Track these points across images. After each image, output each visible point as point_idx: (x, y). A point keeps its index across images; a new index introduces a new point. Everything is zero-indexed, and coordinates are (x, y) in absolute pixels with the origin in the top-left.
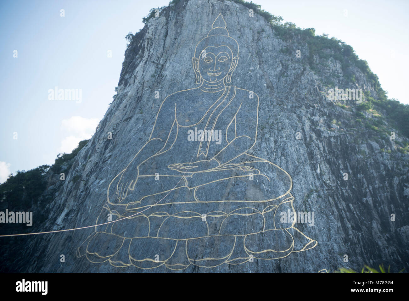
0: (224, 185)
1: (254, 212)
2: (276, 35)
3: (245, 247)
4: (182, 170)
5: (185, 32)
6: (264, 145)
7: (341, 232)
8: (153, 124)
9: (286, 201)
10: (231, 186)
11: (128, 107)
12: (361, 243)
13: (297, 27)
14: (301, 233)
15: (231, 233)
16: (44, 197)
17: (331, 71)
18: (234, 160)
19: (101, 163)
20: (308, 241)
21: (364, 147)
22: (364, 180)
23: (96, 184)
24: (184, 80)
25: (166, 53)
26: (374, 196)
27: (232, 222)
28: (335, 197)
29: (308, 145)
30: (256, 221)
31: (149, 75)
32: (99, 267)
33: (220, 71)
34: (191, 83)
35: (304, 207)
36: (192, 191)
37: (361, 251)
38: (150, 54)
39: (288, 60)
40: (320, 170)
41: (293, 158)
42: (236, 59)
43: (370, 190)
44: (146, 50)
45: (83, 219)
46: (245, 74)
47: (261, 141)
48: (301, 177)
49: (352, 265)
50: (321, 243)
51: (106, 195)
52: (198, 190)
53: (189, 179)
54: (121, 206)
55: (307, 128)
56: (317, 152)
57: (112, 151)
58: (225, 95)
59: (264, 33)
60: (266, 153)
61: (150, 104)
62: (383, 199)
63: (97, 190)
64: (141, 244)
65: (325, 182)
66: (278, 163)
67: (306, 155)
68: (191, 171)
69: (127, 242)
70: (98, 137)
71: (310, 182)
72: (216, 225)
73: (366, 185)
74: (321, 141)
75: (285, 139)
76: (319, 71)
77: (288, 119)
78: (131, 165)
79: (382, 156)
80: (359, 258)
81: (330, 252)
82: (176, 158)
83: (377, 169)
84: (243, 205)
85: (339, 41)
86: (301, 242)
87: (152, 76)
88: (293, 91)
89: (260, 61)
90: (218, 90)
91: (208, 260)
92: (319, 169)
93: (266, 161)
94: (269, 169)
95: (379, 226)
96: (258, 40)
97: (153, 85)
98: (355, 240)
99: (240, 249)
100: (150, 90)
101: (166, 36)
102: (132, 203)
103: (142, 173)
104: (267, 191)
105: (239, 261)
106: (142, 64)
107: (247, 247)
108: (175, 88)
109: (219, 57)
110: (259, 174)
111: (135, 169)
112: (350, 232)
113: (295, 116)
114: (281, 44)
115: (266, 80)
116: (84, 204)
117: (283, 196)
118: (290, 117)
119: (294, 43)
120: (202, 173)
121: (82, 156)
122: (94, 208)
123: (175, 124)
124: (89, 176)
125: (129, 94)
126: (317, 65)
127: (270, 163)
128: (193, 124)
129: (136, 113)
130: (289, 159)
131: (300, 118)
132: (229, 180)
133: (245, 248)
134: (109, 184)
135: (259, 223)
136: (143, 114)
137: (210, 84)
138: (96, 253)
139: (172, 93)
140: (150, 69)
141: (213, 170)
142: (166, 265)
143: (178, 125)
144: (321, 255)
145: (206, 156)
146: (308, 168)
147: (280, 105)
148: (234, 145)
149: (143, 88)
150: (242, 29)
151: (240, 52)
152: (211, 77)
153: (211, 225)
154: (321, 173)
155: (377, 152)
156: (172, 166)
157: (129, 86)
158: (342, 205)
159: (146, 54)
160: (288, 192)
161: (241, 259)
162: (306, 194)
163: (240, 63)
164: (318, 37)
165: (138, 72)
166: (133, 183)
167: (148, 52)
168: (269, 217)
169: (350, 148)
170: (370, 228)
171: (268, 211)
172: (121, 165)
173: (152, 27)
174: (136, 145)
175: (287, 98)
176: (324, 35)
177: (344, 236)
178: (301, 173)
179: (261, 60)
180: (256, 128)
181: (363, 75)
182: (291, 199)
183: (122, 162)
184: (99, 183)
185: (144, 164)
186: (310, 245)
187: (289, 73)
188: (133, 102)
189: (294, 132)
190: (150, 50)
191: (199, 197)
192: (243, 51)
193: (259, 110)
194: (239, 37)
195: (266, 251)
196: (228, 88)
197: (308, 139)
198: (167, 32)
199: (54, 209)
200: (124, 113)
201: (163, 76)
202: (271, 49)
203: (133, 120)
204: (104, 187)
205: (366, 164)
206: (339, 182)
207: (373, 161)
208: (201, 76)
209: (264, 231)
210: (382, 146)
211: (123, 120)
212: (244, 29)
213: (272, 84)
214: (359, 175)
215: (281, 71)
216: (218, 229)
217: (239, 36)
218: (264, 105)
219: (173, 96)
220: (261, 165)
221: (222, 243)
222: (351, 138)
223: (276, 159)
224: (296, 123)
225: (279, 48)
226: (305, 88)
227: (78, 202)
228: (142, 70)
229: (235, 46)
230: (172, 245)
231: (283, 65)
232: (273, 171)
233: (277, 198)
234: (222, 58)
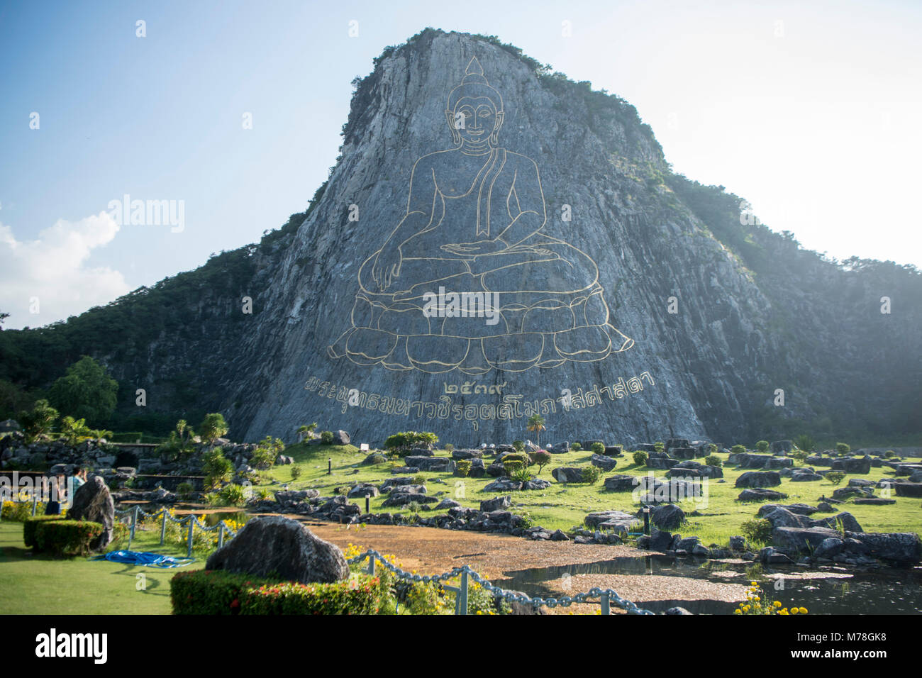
0: (519, 271)
1: (560, 305)
2: (543, 87)
3: (556, 347)
4: (460, 252)
5: (432, 78)
6: (557, 223)
7: (656, 328)
8: (407, 193)
9: (594, 292)
10: (527, 274)
11: (367, 170)
12: (677, 341)
13: (568, 79)
14: (617, 331)
15: (536, 330)
16: (254, 283)
17: (614, 135)
18: (526, 241)
19: (340, 242)
20: (625, 340)
21: (665, 229)
22: (670, 269)
23: (340, 270)
24: (439, 138)
25: (410, 103)
26: (681, 287)
27: (535, 316)
28: (645, 289)
29: (607, 225)
30: (564, 316)
31: (390, 131)
32: (370, 371)
33: (482, 129)
34: (447, 143)
35: (615, 299)
36: (478, 279)
37: (678, 351)
38: (389, 104)
39: (565, 120)
40: (625, 255)
41: (594, 241)
42: (501, 115)
43: (677, 280)
44: (383, 99)
45: (327, 312)
46: (514, 134)
47: (553, 217)
48: (606, 263)
49: (672, 366)
50: (637, 342)
51: (357, 281)
52: (486, 278)
53: (471, 264)
54: (386, 296)
55: (602, 204)
56: (618, 234)
57: (352, 227)
58: (493, 160)
59: (530, 84)
60: (561, 233)
61: (397, 168)
62: (691, 289)
63: (342, 275)
64: (422, 343)
65: (631, 270)
66: (579, 246)
67: (607, 237)
68: (471, 253)
69: (402, 341)
70: (324, 209)
71: (616, 270)
72: (516, 320)
73: (671, 274)
74: (620, 221)
75: (579, 216)
76: (601, 135)
77: (578, 191)
78: (388, 245)
79: (685, 240)
80: (677, 358)
81: (648, 352)
82: (449, 237)
83: (682, 255)
84: (545, 296)
85: (621, 100)
86: (618, 341)
87: (395, 133)
88: (577, 157)
89: (530, 119)
90: (482, 152)
91: (513, 363)
92: (623, 254)
93: (564, 243)
94: (569, 253)
95: (690, 321)
96: (524, 92)
97: (397, 143)
98: (671, 338)
99: (551, 350)
100: (394, 151)
101: (408, 81)
102: (399, 293)
103: (405, 255)
104: (572, 280)
105: (552, 364)
106: (378, 117)
107: (558, 346)
108: (428, 149)
109: (479, 111)
110: (559, 258)
111: (395, 250)
112: (665, 329)
113: (586, 189)
114: (552, 98)
115: (541, 143)
116: (326, 292)
117: (591, 286)
118: (580, 190)
119: (568, 98)
120: (486, 256)
121: (305, 232)
122: (342, 298)
123: (438, 194)
124: (326, 259)
125: (365, 154)
126: (599, 127)
127: (569, 245)
128: (462, 194)
129: (379, 179)
130: (590, 241)
131: (592, 191)
132: (524, 265)
133: (557, 349)
134: (359, 268)
135: (568, 319)
136: (390, 181)
137: (472, 145)
138: (362, 353)
139: (425, 154)
140: (392, 123)
141: (501, 252)
142: (460, 368)
143: (442, 195)
144: (640, 355)
145: (488, 235)
146: (612, 252)
147: (564, 174)
148: (521, 222)
149: (384, 148)
150: (503, 77)
151: (504, 106)
152: (472, 137)
153: (511, 321)
154: (625, 259)
155: (679, 235)
156: (446, 247)
157: (362, 144)
158: (653, 297)
159: (383, 104)
160: (595, 282)
161: (553, 362)
162: (615, 285)
163: (507, 119)
164: (596, 93)
165: (374, 127)
166: (396, 268)
167: (386, 102)
168: (578, 311)
169: (650, 230)
170: (683, 324)
171: (577, 304)
172: (371, 245)
173: (389, 70)
174: (389, 220)
175: (571, 166)
176: (603, 91)
177: (658, 333)
178: (606, 259)
179: (531, 117)
180: (542, 201)
181: (647, 142)
182: (600, 290)
183: (373, 240)
184: (342, 267)
185: (406, 244)
186: (628, 345)
187: (568, 135)
188: (374, 165)
189: (588, 208)
190: (387, 99)
191: (488, 286)
192: (508, 105)
193: (541, 179)
194: (501, 87)
195: (580, 352)
196: (495, 151)
197: (606, 218)
198: (409, 77)
199: (271, 299)
200: (363, 179)
201: (410, 132)
202: (541, 104)
203: (377, 188)
204: (352, 272)
205: (670, 249)
206: (645, 270)
207: (676, 246)
208: (459, 134)
209: (574, 328)
210: (683, 228)
211: (363, 187)
212: (505, 77)
213: (548, 147)
214: (663, 263)
215: (558, 132)
216: (519, 325)
217: (500, 85)
218: (546, 173)
219: (426, 158)
220: (559, 248)
221: (528, 343)
222: (650, 218)
223: (574, 241)
224: (589, 197)
225: (551, 104)
226: (591, 155)
227: (316, 291)
228: (381, 124)
229: (497, 98)
230: (463, 345)
231: (559, 125)
232: (574, 255)
233: (585, 289)
234: (484, 113)
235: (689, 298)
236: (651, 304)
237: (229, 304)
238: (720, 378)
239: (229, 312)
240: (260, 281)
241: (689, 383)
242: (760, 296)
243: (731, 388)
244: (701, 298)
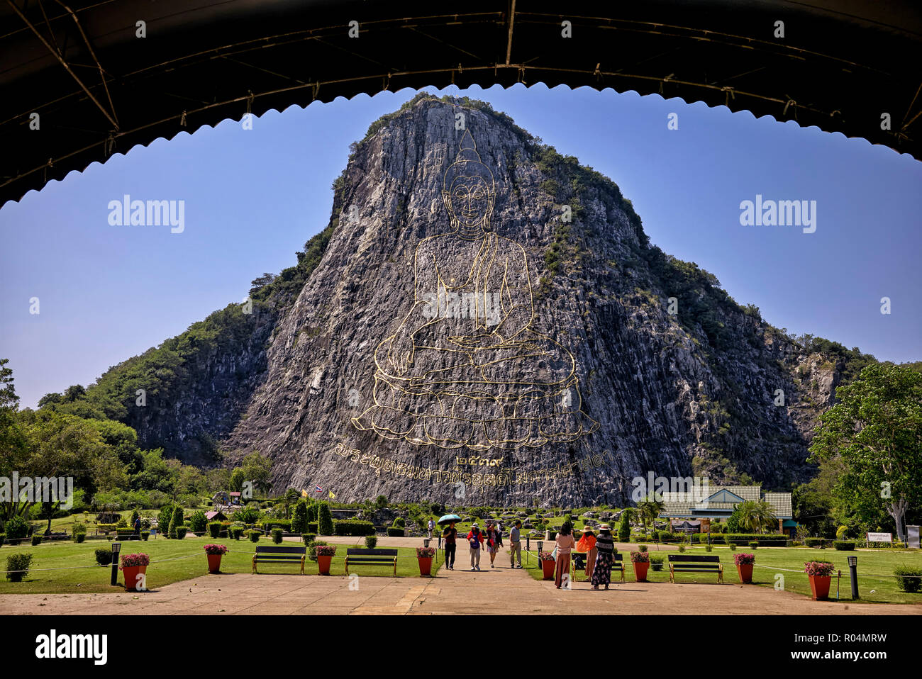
0: (512, 364)
1: (544, 395)
4: (463, 345)
7: (618, 412)
9: (571, 383)
10: (519, 367)
11: (371, 248)
12: (635, 422)
14: (587, 416)
18: (516, 336)
20: (593, 423)
22: (635, 356)
23: (355, 348)
26: (644, 372)
27: (524, 404)
28: (612, 377)
30: (546, 404)
33: (476, 212)
35: (587, 389)
36: (479, 370)
37: (635, 431)
41: (572, 335)
42: (493, 196)
43: (640, 367)
48: (581, 356)
49: (629, 444)
51: (374, 362)
52: (485, 369)
53: (473, 356)
54: (404, 381)
58: (486, 246)
60: (546, 328)
61: (400, 249)
62: (652, 375)
63: (359, 354)
64: (437, 423)
65: (602, 361)
67: (583, 330)
68: (473, 346)
69: (421, 421)
71: (589, 361)
72: (509, 407)
73: (636, 361)
80: (634, 437)
81: (611, 433)
82: (453, 328)
83: (647, 342)
86: (587, 424)
90: (476, 237)
91: (508, 442)
93: (547, 338)
94: (551, 347)
97: (400, 222)
99: (536, 432)
100: (396, 231)
102: (415, 378)
104: (553, 373)
105: (537, 444)
107: (542, 430)
109: (472, 191)
110: (543, 353)
111: (408, 338)
112: (626, 412)
117: (568, 378)
120: (484, 349)
123: (441, 283)
125: (368, 230)
127: (551, 340)
128: (460, 284)
129: (384, 259)
130: (569, 336)
132: (516, 359)
133: (541, 432)
134: (374, 350)
135: (550, 407)
136: (395, 263)
137: (467, 228)
138: (388, 429)
142: (467, 445)
143: (444, 285)
145: (486, 329)
148: (512, 317)
150: (494, 152)
152: (467, 220)
153: (506, 408)
154: (597, 350)
156: (451, 339)
158: (618, 384)
159: (383, 178)
160: (572, 373)
161: (538, 442)
162: (587, 376)
166: (410, 355)
167: (385, 176)
169: (621, 319)
170: (641, 406)
171: (557, 394)
173: (387, 142)
177: (620, 416)
178: (581, 352)
180: (530, 295)
182: (576, 380)
185: (417, 333)
186: (595, 427)
188: (378, 245)
195: (558, 434)
196: (488, 235)
198: (406, 151)
200: (368, 257)
201: (409, 212)
202: (529, 183)
203: (383, 269)
205: (637, 337)
206: (613, 359)
207: (642, 334)
208: (456, 217)
209: (554, 415)
211: (369, 266)
214: (630, 350)
216: (513, 412)
217: (492, 162)
219: (427, 242)
220: (543, 343)
221: (519, 426)
223: (556, 335)
225: (538, 182)
229: (489, 177)
230: (469, 426)
232: (555, 349)
234: (477, 194)
235: (649, 382)
236: (616, 390)
237: (233, 362)
238: (667, 453)
239: (233, 370)
240: (259, 339)
241: (641, 458)
242: (711, 379)
243: (675, 462)
244: (660, 382)
